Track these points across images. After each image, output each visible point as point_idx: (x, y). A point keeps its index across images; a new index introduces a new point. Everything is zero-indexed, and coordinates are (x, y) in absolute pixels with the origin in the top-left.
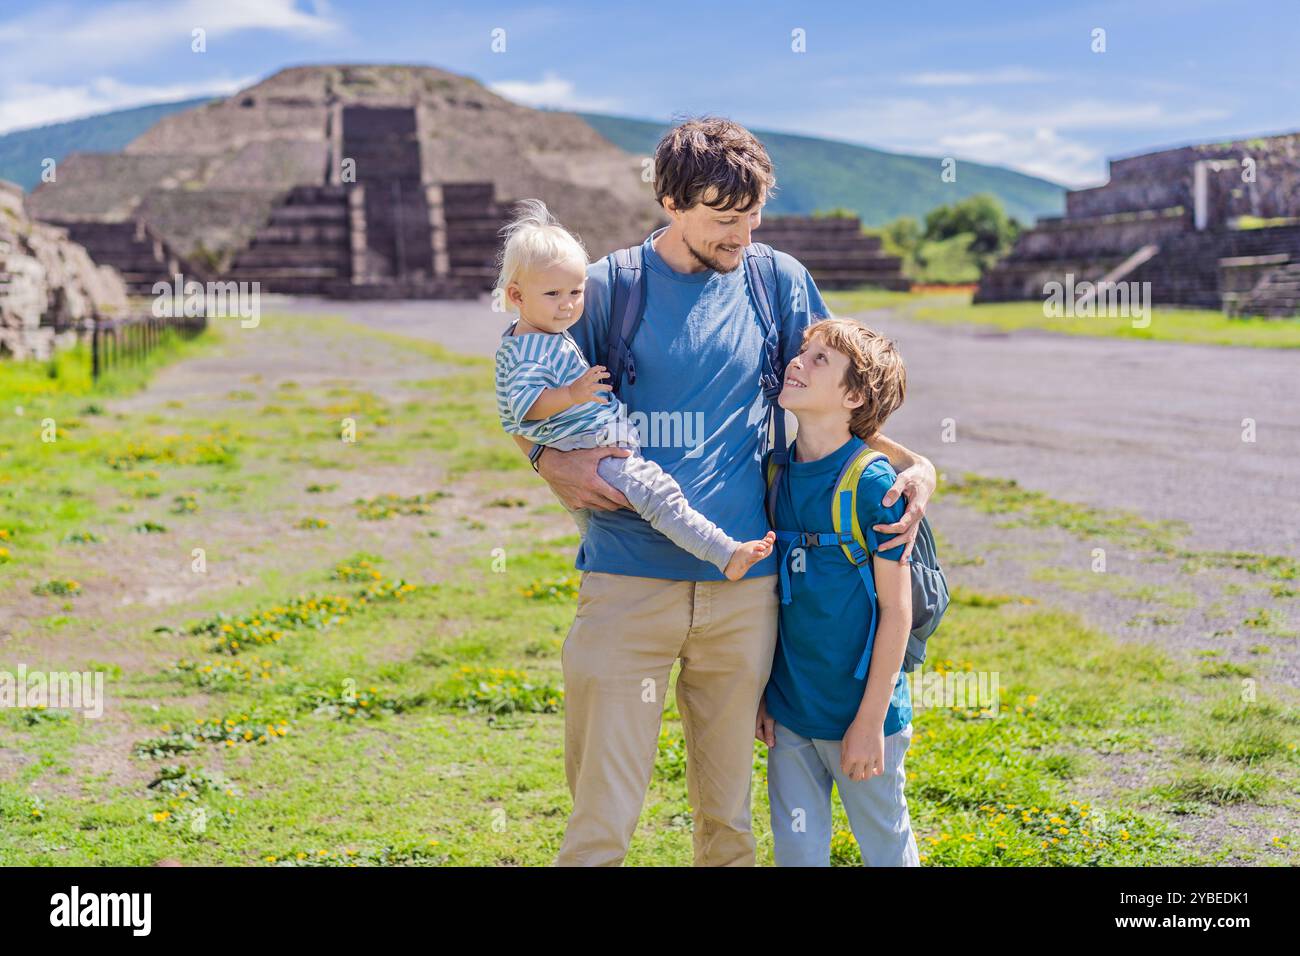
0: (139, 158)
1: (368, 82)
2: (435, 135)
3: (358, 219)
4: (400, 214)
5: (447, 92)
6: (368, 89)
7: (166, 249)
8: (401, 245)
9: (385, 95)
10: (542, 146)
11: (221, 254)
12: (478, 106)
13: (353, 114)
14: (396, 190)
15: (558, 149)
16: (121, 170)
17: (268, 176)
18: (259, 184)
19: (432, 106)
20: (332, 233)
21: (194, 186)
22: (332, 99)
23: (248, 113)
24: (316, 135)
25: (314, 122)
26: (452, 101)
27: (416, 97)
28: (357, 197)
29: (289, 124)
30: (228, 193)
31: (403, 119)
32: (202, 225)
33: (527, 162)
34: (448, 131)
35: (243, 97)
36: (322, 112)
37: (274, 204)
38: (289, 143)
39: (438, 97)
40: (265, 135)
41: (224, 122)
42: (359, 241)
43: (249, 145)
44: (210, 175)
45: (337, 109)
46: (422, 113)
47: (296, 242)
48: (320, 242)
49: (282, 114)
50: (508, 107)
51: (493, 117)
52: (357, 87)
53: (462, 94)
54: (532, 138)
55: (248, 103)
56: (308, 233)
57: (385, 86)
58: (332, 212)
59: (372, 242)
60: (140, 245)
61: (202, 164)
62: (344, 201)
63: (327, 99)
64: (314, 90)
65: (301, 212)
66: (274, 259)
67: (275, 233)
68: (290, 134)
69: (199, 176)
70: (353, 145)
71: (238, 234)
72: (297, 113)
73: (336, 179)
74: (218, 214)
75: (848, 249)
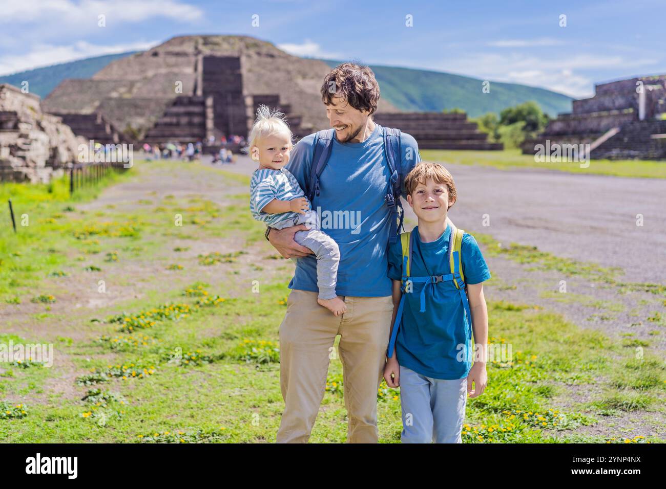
0: (100, 82)
1: (217, 44)
2: (250, 71)
3: (210, 113)
4: (231, 110)
5: (257, 49)
6: (216, 47)
7: (112, 128)
8: (231, 126)
9: (225, 50)
10: (304, 76)
11: (139, 130)
12: (272, 56)
13: (208, 60)
14: (229, 99)
15: (311, 78)
16: (90, 88)
17: (164, 91)
18: (160, 95)
19: (249, 56)
20: (196, 120)
21: (127, 96)
22: (198, 52)
23: (155, 59)
24: (189, 70)
25: (188, 64)
26: (259, 54)
27: (240, 51)
28: (210, 102)
29: (176, 65)
30: (144, 99)
31: (233, 63)
32: (131, 116)
33: (296, 85)
34: (257, 69)
35: (153, 51)
36: (193, 59)
37: (168, 105)
38: (176, 74)
39: (252, 52)
40: (163, 71)
41: (142, 64)
42: (210, 124)
43: (156, 76)
44: (135, 90)
45: (200, 57)
46: (243, 60)
47: (178, 125)
49: (172, 60)
50: (287, 57)
51: (279, 61)
52: (210, 46)
53: (264, 50)
54: (299, 72)
55: (155, 54)
56: (184, 120)
57: (225, 46)
58: (196, 109)
59: (216, 125)
60: (98, 125)
61: (132, 84)
62: (203, 104)
63: (195, 53)
64: (189, 48)
65: (181, 109)
66: (167, 133)
67: (167, 120)
68: (176, 70)
69: (130, 91)
70: (208, 75)
71: (149, 120)
72: (181, 60)
73: (199, 92)
74: (139, 110)
75: (460, 129)
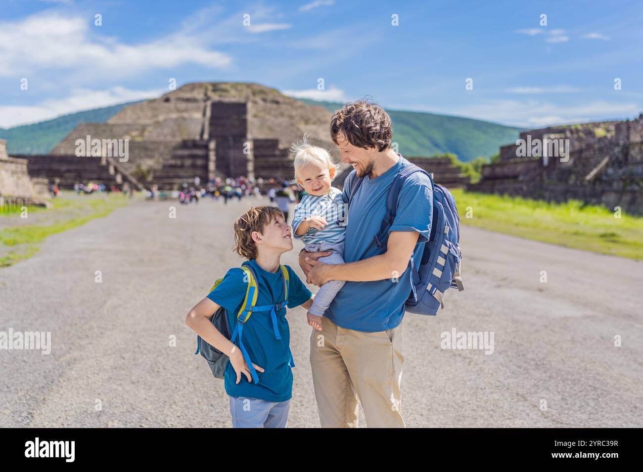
0: (113, 125)
1: (225, 91)
2: (255, 116)
3: (212, 156)
4: (232, 154)
5: (263, 96)
6: (224, 94)
8: (232, 168)
9: (232, 97)
10: (307, 122)
11: (149, 172)
12: (277, 102)
13: (216, 106)
14: (231, 142)
15: (314, 123)
16: (104, 131)
17: (173, 135)
18: (169, 138)
19: (255, 102)
20: (199, 162)
21: (139, 139)
22: (207, 98)
23: (167, 105)
24: (198, 115)
25: (197, 110)
26: (264, 100)
27: (247, 98)
28: (212, 145)
29: (186, 110)
30: (154, 142)
31: (241, 108)
32: (141, 158)
33: (298, 129)
34: (261, 114)
35: (165, 97)
36: (202, 105)
37: (175, 148)
38: (184, 119)
39: (258, 99)
40: (174, 116)
41: (154, 109)
42: (212, 166)
43: (165, 120)
44: (146, 134)
45: (209, 103)
46: (250, 105)
47: (182, 166)
48: (194, 166)
49: (183, 105)
50: (292, 101)
51: (284, 107)
52: (219, 93)
53: (270, 97)
54: (302, 117)
55: (167, 100)
56: (188, 162)
57: (233, 92)
58: (200, 152)
59: (218, 167)
60: (103, 167)
61: (143, 129)
62: (206, 147)
63: (205, 99)
64: (199, 94)
65: (186, 152)
66: (171, 174)
67: (173, 162)
68: (185, 115)
69: (142, 134)
70: (215, 121)
71: (158, 162)
72: (190, 105)
73: (206, 136)
74: (149, 153)
75: (444, 173)
